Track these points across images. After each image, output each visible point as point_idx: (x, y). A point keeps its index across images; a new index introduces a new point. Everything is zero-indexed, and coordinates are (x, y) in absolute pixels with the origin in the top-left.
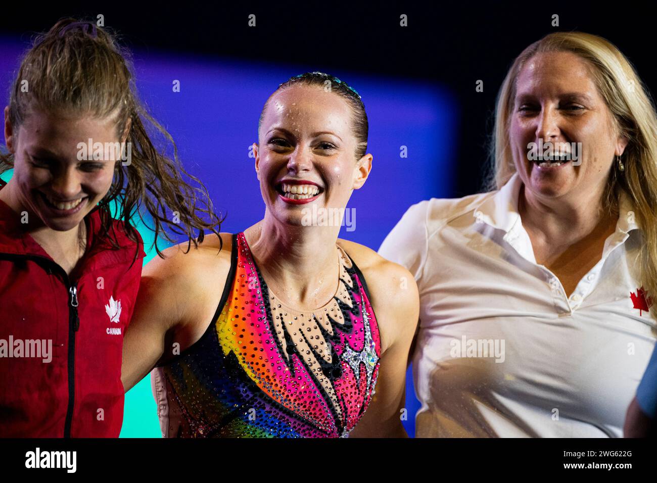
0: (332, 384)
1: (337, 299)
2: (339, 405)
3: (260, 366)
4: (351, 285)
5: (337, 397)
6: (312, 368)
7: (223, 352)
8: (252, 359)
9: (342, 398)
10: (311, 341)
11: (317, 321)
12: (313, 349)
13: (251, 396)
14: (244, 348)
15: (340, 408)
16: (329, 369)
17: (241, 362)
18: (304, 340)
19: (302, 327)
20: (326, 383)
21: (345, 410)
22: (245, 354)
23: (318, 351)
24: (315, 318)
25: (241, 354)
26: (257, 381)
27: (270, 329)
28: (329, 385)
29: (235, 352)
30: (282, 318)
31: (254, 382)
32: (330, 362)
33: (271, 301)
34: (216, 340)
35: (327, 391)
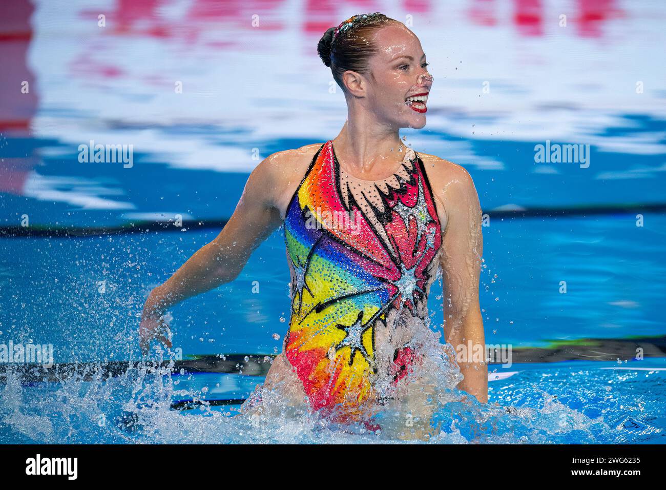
0: (384, 227)
1: (396, 175)
4: (411, 168)
6: (368, 216)
10: (369, 198)
11: (376, 187)
12: (370, 203)
13: (320, 235)
15: (392, 245)
18: (364, 198)
19: (363, 191)
20: (379, 226)
21: (395, 247)
23: (374, 205)
30: (348, 185)
32: (383, 211)
33: (341, 174)
35: (379, 231)
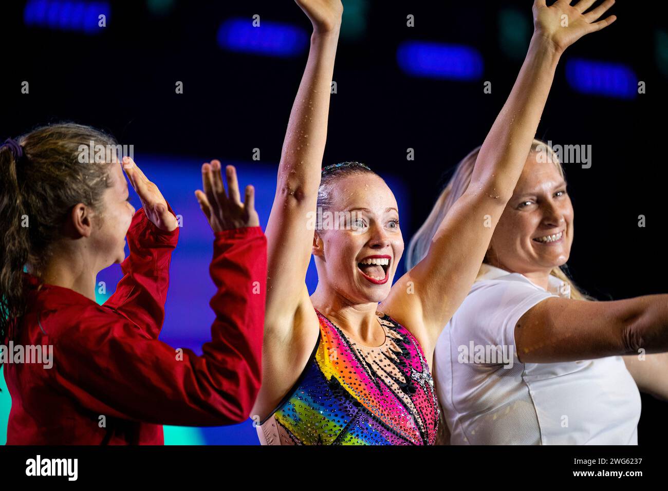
0: (411, 399)
2: (420, 417)
3: (357, 386)
5: (417, 410)
6: (393, 388)
7: (326, 378)
8: (350, 381)
9: (421, 411)
10: (385, 368)
11: (384, 354)
12: (389, 374)
13: (356, 411)
14: (342, 372)
15: (421, 419)
16: (406, 387)
17: (342, 384)
18: (380, 369)
19: (375, 359)
20: (407, 399)
21: (424, 421)
22: (344, 377)
23: (393, 374)
24: (382, 353)
25: (340, 377)
26: (358, 398)
27: (356, 358)
28: (409, 400)
29: (335, 376)
30: (360, 352)
31: (356, 399)
32: (405, 382)
33: (348, 340)
34: (318, 369)
35: (409, 405)
